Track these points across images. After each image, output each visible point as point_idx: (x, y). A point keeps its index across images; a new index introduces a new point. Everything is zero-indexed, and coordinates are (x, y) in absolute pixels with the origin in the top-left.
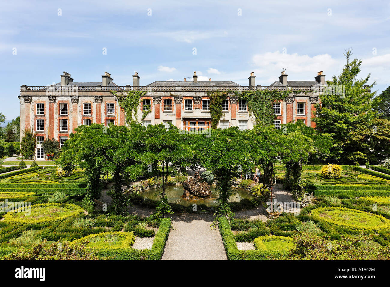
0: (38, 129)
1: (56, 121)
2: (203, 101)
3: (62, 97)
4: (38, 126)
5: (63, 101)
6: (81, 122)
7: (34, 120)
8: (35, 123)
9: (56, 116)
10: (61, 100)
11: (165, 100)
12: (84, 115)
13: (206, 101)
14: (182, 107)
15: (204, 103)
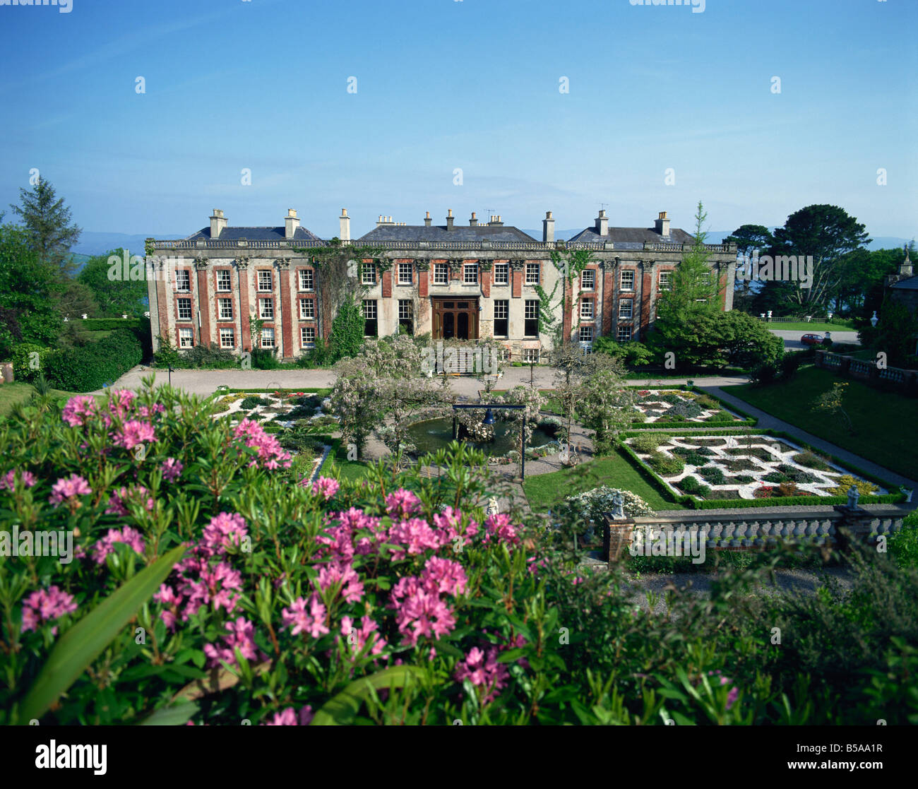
0: (181, 316)
1: (211, 303)
2: (466, 266)
3: (220, 260)
4: (181, 311)
5: (221, 267)
6: (255, 302)
7: (174, 300)
8: (175, 305)
9: (211, 293)
10: (218, 264)
11: (401, 266)
12: (260, 290)
13: (471, 266)
14: (430, 278)
15: (467, 271)
